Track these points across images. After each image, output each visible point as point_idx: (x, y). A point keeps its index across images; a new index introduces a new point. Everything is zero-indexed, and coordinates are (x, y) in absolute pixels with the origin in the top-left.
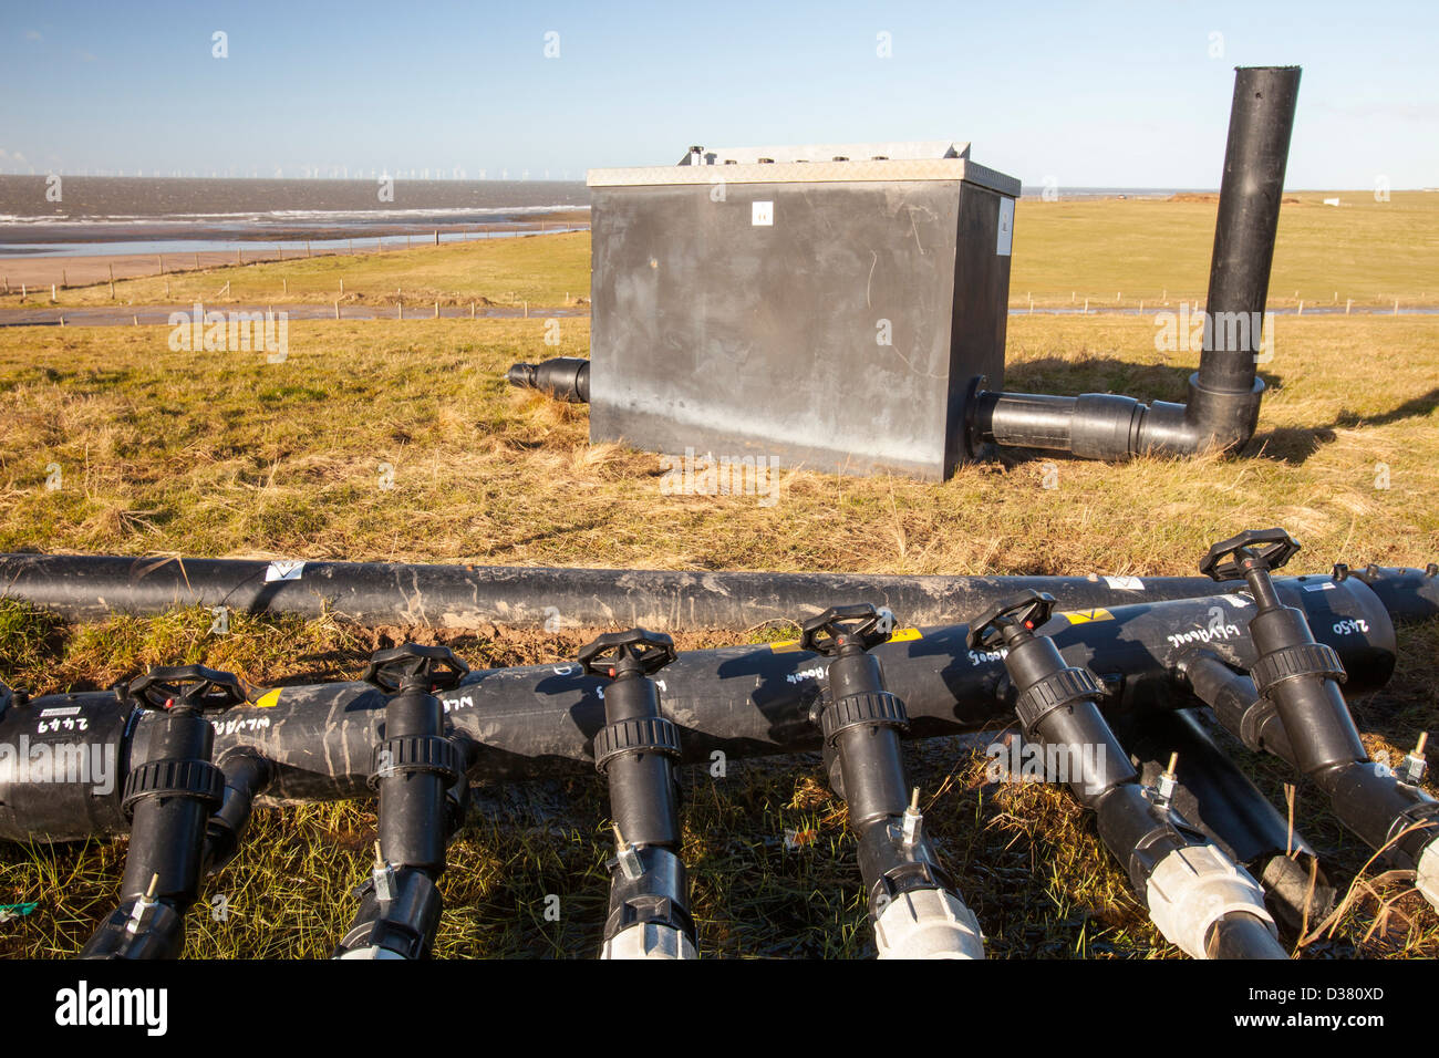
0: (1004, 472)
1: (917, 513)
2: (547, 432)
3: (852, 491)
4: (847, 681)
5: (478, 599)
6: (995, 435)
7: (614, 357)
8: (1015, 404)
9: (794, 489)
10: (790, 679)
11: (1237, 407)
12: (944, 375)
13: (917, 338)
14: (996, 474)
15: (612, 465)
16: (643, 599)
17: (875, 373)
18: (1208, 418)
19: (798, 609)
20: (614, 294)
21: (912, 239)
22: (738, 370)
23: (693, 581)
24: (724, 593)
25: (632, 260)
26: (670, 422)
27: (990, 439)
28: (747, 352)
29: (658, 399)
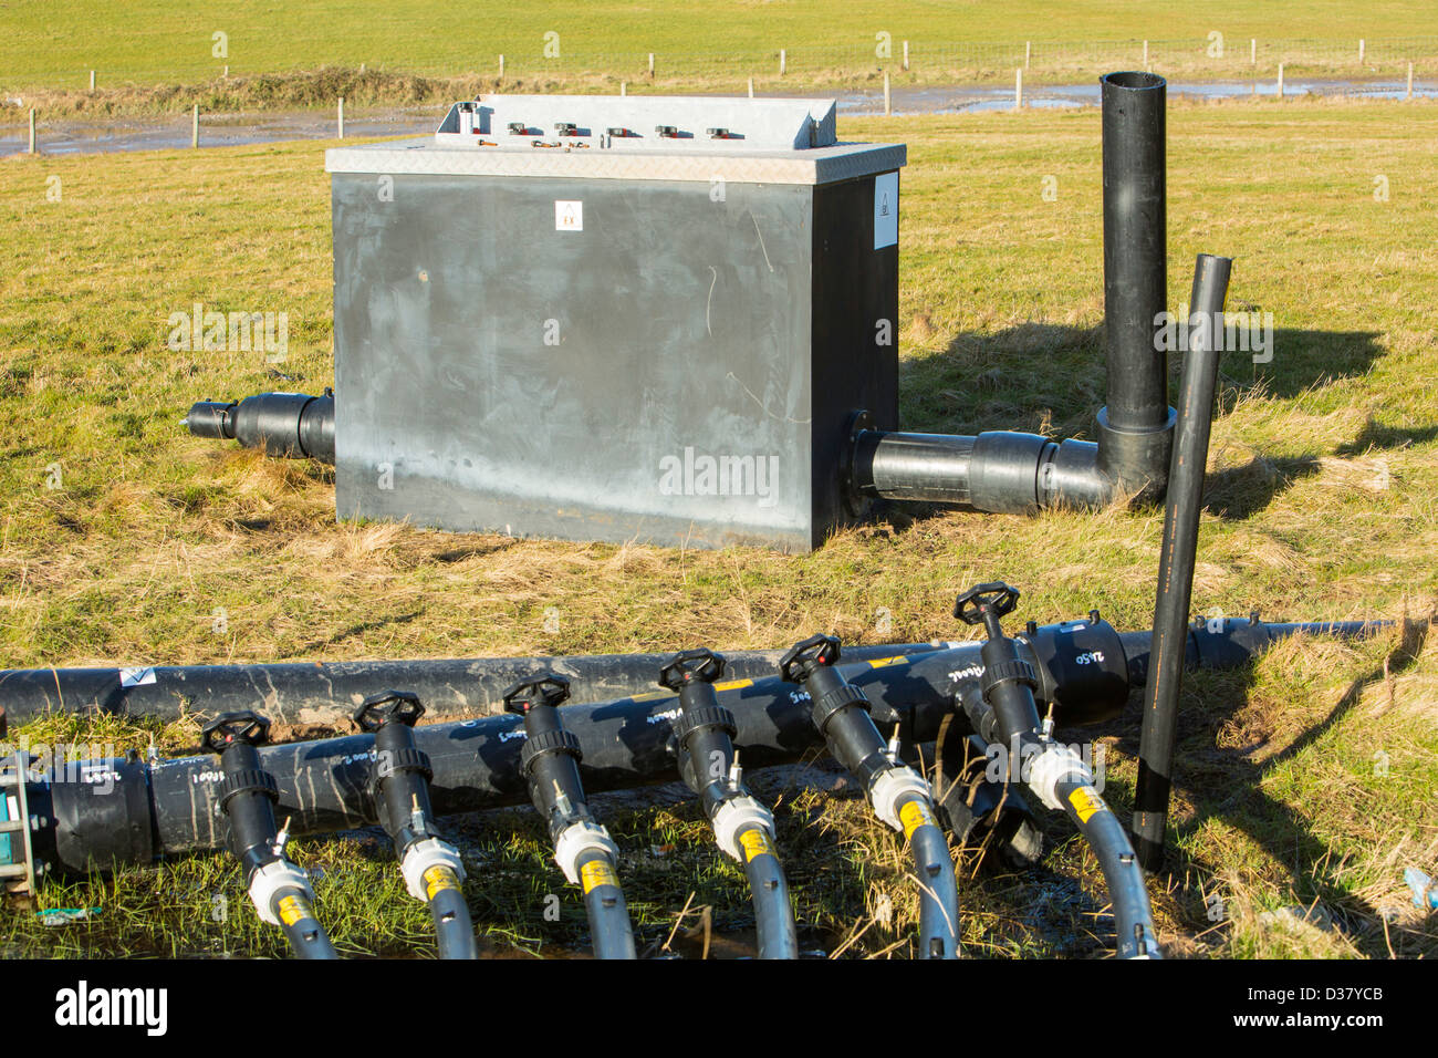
0: (892, 535)
1: (775, 591)
2: (270, 508)
3: (698, 568)
4: (693, 702)
5: (334, 693)
6: (878, 488)
7: (370, 400)
8: (902, 446)
9: (629, 570)
10: (650, 720)
11: (1147, 448)
12: (805, 419)
13: (771, 374)
14: (880, 538)
15: (398, 550)
16: (496, 685)
17: (721, 418)
18: (1117, 462)
19: (647, 687)
20: (367, 317)
21: (758, 253)
22: (543, 417)
23: (543, 665)
24: (574, 675)
25: (394, 270)
26: (451, 485)
27: (873, 493)
28: (554, 392)
29: (435, 456)
